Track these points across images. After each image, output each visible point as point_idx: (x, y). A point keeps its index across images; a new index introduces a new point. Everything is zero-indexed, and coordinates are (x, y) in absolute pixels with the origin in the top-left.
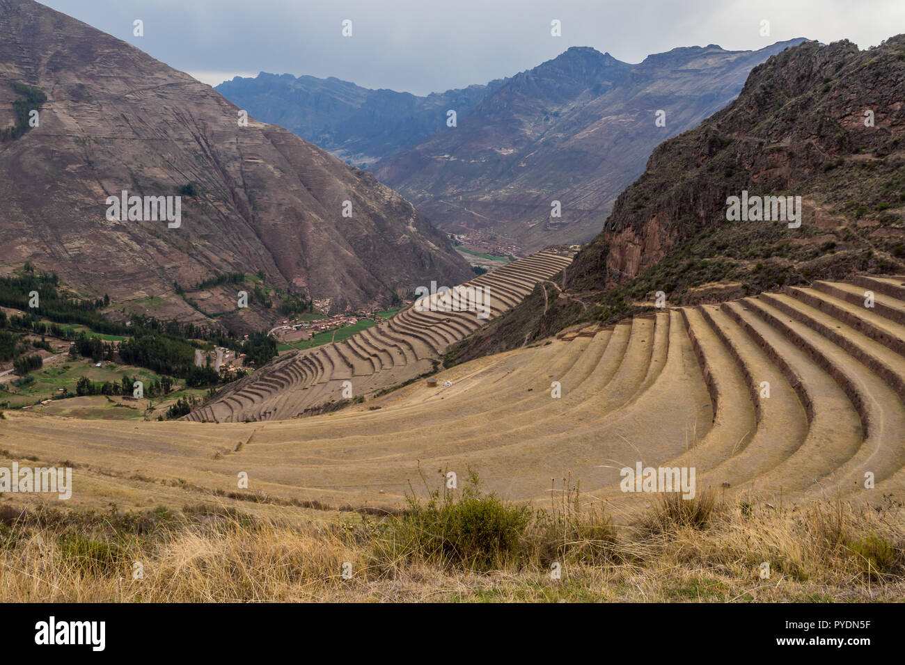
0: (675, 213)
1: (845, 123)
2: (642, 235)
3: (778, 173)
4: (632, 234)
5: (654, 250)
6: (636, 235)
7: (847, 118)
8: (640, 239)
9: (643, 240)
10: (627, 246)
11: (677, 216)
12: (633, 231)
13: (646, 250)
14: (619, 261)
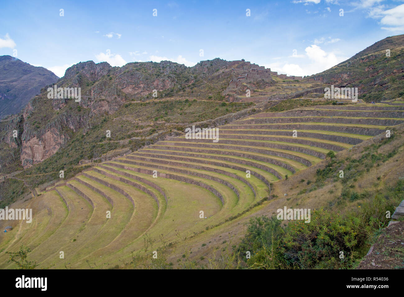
0: (60, 128)
1: (124, 91)
2: (43, 140)
3: (104, 109)
4: (37, 141)
5: (52, 146)
6: (39, 140)
7: (124, 89)
8: (42, 142)
9: (44, 142)
10: (34, 146)
11: (61, 129)
12: (37, 139)
13: (46, 147)
14: (31, 154)
